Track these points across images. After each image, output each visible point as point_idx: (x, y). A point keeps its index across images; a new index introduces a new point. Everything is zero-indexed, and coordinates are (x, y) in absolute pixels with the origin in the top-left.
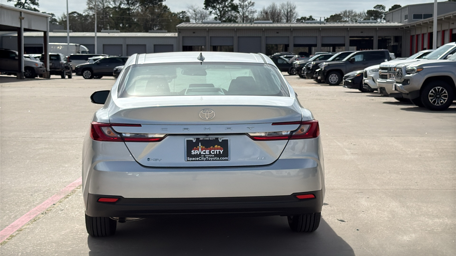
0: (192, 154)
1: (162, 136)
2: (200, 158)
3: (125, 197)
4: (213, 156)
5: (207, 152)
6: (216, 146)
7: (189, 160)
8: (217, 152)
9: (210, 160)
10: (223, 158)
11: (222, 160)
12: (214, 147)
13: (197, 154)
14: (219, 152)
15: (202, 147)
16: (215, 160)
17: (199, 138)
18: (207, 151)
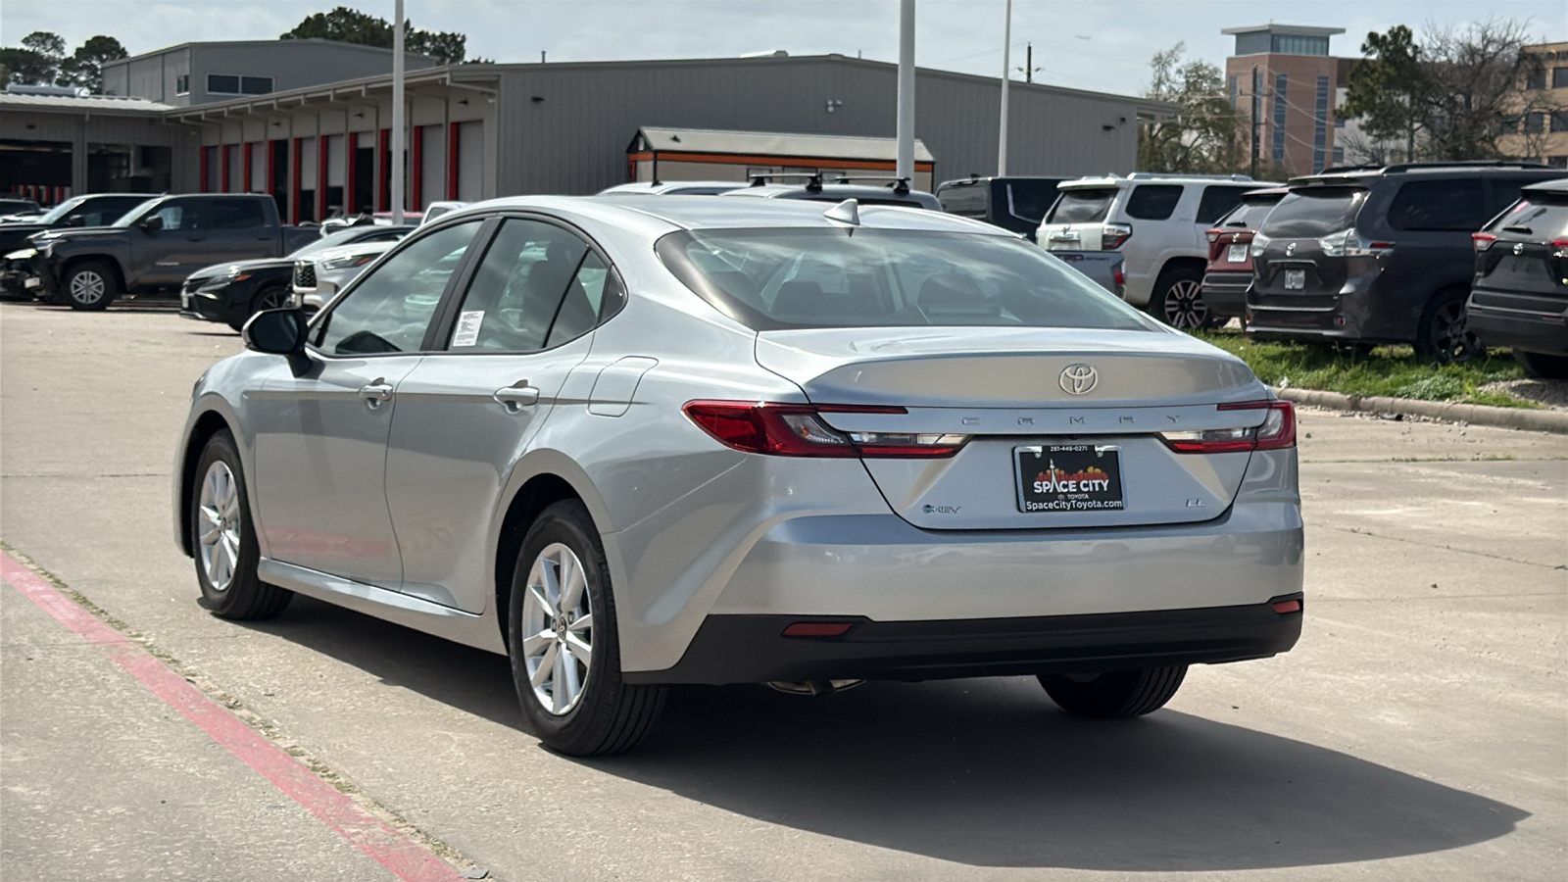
0: (1036, 491)
1: (957, 440)
2: (1057, 504)
3: (874, 620)
4: (1087, 496)
5: (1071, 486)
6: (1090, 469)
7: (1031, 510)
8: (1094, 485)
9: (1082, 509)
10: (1113, 504)
11: (1109, 508)
12: (1085, 471)
13: (1048, 490)
14: (1100, 484)
15: (1057, 470)
16: (1093, 509)
17: (1049, 447)
18: (1070, 482)
